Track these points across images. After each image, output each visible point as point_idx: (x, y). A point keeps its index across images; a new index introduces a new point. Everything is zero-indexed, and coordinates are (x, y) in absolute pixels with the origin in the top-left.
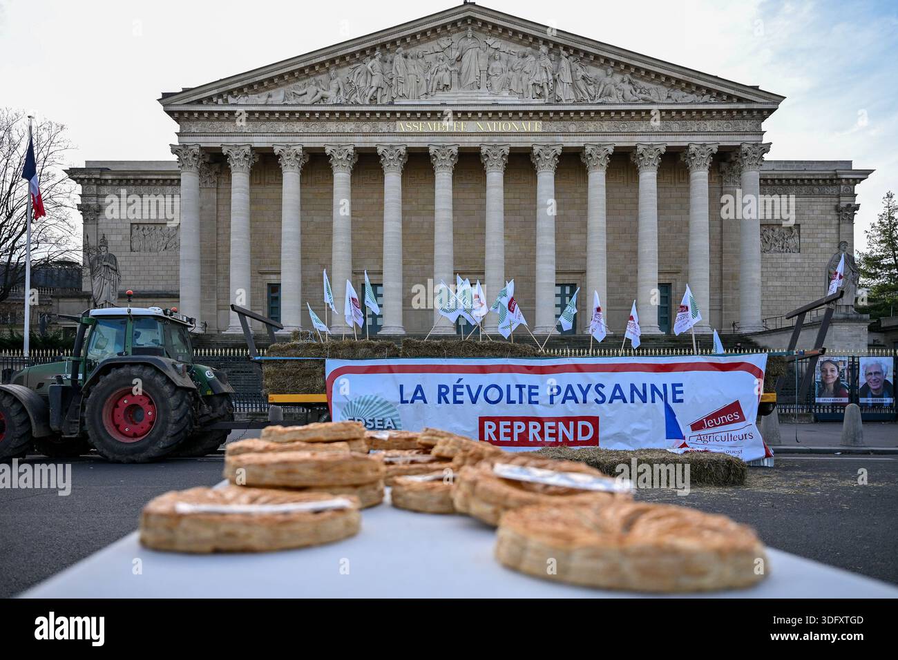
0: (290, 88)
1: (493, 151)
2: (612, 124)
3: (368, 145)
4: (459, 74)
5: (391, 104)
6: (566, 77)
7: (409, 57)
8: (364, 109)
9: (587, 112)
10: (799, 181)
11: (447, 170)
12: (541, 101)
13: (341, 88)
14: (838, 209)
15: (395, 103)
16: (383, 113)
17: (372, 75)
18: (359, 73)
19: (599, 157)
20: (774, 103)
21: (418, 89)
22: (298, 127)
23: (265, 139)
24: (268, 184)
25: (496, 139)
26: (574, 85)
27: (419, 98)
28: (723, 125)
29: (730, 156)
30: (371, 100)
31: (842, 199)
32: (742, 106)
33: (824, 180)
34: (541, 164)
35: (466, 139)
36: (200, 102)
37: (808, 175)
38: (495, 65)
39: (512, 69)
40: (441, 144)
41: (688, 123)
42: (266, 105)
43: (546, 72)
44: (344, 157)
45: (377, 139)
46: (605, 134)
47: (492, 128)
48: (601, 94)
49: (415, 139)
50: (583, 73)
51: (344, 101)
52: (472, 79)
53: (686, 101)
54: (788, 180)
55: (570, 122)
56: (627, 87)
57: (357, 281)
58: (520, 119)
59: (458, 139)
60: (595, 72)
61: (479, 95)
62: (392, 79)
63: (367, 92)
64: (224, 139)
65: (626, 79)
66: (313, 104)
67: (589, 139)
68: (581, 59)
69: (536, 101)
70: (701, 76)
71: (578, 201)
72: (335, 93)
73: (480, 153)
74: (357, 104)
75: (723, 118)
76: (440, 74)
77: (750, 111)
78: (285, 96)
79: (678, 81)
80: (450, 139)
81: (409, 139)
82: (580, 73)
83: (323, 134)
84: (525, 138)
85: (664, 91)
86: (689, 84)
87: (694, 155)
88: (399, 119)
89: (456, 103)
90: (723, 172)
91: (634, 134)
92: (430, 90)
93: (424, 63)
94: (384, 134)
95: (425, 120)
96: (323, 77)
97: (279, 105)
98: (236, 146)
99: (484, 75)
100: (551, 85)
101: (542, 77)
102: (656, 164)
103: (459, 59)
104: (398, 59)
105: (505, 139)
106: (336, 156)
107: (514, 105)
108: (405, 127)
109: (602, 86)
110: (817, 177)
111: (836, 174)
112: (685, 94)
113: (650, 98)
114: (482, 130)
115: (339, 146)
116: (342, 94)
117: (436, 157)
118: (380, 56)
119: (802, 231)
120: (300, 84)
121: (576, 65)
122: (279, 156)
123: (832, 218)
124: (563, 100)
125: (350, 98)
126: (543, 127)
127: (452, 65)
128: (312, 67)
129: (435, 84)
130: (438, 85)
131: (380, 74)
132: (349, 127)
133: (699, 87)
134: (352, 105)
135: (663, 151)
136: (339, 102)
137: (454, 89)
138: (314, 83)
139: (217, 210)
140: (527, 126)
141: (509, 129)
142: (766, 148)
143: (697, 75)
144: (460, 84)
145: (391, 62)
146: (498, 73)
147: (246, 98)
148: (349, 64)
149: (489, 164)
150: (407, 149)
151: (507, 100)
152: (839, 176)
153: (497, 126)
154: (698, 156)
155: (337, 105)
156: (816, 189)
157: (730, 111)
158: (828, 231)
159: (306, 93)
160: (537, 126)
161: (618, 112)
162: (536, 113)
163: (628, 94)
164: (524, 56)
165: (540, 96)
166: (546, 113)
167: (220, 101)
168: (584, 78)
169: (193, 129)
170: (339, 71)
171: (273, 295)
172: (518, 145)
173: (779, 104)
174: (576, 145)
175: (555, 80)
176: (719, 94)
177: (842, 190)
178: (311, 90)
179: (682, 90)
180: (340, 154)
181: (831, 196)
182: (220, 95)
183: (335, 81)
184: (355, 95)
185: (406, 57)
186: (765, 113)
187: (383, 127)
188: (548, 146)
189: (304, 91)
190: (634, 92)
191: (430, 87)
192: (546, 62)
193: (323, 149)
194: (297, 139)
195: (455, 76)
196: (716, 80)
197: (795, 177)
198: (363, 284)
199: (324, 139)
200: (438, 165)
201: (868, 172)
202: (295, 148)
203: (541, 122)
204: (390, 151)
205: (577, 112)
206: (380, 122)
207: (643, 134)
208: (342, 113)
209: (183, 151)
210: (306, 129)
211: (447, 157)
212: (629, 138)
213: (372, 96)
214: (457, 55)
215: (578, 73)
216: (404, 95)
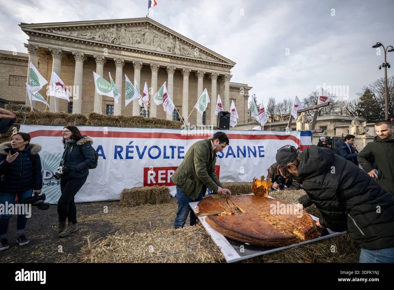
0: (81, 32)
1: (154, 66)
2: (191, 63)
3: (110, 57)
4: (144, 39)
5: (119, 44)
6: (178, 47)
7: (127, 31)
8: (109, 44)
9: (184, 58)
11: (138, 69)
12: (170, 52)
13: (101, 36)
14: (245, 96)
16: (116, 47)
17: (113, 34)
18: (108, 32)
19: (187, 72)
21: (129, 41)
22: (83, 46)
23: (68, 48)
24: (70, 66)
25: (155, 62)
26: (180, 50)
27: (130, 44)
28: (221, 68)
29: (222, 77)
30: (112, 42)
31: (245, 94)
32: (226, 64)
34: (169, 72)
35: (146, 60)
36: (39, 29)
38: (155, 39)
40: (137, 61)
41: (212, 66)
42: (69, 36)
43: (172, 44)
44: (101, 59)
45: (114, 55)
46: (189, 66)
47: (154, 58)
48: (188, 54)
49: (128, 58)
50: (183, 47)
52: (148, 42)
53: (211, 60)
54: (233, 87)
55: (178, 61)
57: (104, 103)
58: (163, 57)
59: (143, 60)
60: (186, 47)
62: (120, 36)
63: (110, 39)
64: (50, 46)
66: (89, 39)
67: (184, 66)
68: (182, 42)
70: (215, 54)
71: (180, 85)
72: (98, 37)
73: (150, 66)
74: (107, 42)
75: (221, 67)
76: (137, 38)
77: (228, 66)
78: (78, 34)
79: (209, 54)
80: (140, 59)
81: (125, 57)
83: (93, 50)
84: (165, 63)
85: (205, 56)
86: (212, 55)
87: (213, 75)
88: (122, 50)
89: (142, 48)
90: (220, 82)
91: (197, 67)
92: (133, 43)
93: (132, 34)
94: (116, 54)
95: (131, 52)
96: (94, 31)
97: (75, 37)
98: (55, 49)
99: (152, 42)
100: (173, 48)
101: (170, 45)
102: (203, 77)
104: (123, 30)
105: (158, 62)
106: (98, 59)
107: (161, 52)
108: (124, 53)
109: (188, 52)
113: (202, 57)
114: (151, 58)
115: (99, 56)
116: (101, 38)
117: (135, 65)
118: (116, 28)
119: (236, 101)
120: (84, 31)
121: (181, 44)
122: (74, 55)
123: (243, 99)
124: (177, 53)
125: (104, 40)
126: (170, 61)
127: (142, 36)
128: (89, 26)
130: (137, 41)
131: (116, 34)
133: (215, 57)
134: (105, 42)
135: (205, 73)
136: (99, 40)
137: (142, 44)
138: (90, 32)
139: (47, 73)
140: (165, 60)
141: (160, 60)
142: (231, 76)
144: (144, 43)
145: (120, 31)
146: (157, 41)
147: (61, 32)
148: (104, 28)
149: (153, 69)
150: (125, 60)
151: (159, 50)
152: (245, 88)
153: (156, 58)
154: (214, 76)
157: (222, 65)
158: (242, 102)
159: (86, 35)
160: (169, 60)
161: (193, 60)
162: (168, 56)
164: (165, 38)
165: (170, 51)
166: (172, 56)
167: (49, 31)
168: (183, 48)
169: (36, 40)
170: (100, 30)
171: (70, 106)
172: (162, 65)
173: (234, 65)
174: (180, 68)
175: (175, 47)
176: (220, 60)
177: (245, 92)
178: (89, 34)
179: (210, 57)
182: (49, 29)
183: (98, 33)
184: (106, 39)
185: (125, 30)
186: (231, 67)
187: (116, 52)
188: (172, 67)
189: (86, 34)
191: (134, 41)
192: (172, 41)
193: (93, 56)
194: (83, 51)
195: (142, 40)
196: (219, 56)
198: (107, 105)
199: (93, 52)
200: (135, 67)
201: (251, 88)
202: (81, 53)
203: (170, 59)
204: (118, 60)
205: (181, 58)
206: (115, 50)
207: (199, 67)
208: (101, 44)
209: (31, 47)
210: (86, 48)
211: (139, 65)
212: (195, 68)
213: (113, 40)
214: (143, 33)
215: (181, 46)
216: (124, 42)
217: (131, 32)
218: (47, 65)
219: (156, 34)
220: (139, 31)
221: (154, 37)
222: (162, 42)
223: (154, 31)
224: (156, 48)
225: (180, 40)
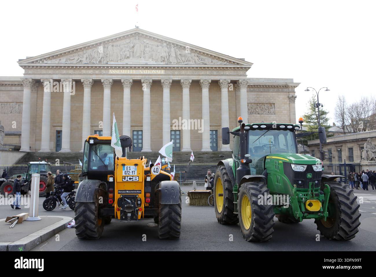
0: (68, 57)
1: (146, 81)
2: (191, 71)
3: (98, 79)
4: (133, 52)
5: (107, 64)
6: (173, 54)
7: (114, 46)
9: (181, 67)
10: (273, 87)
11: (128, 88)
12: (164, 63)
13: (88, 57)
14: (289, 98)
15: (108, 63)
16: (104, 67)
17: (100, 53)
18: (95, 52)
19: (186, 84)
20: (250, 65)
21: (117, 58)
22: (71, 71)
23: (58, 76)
25: (147, 77)
26: (176, 57)
27: (118, 61)
28: (232, 72)
29: (237, 82)
30: (99, 62)
31: (290, 93)
32: (239, 66)
33: (283, 86)
34: (164, 86)
35: (136, 76)
37: (276, 84)
38: (147, 49)
39: (153, 50)
40: (126, 78)
41: (220, 71)
42: (58, 64)
43: (166, 53)
44: (88, 83)
45: (101, 76)
46: (188, 75)
47: (146, 72)
48: (187, 60)
49: (116, 76)
50: (180, 53)
51: (89, 62)
52: (138, 55)
53: (218, 64)
54: (269, 86)
55: (175, 70)
56: (196, 58)
57: (92, 130)
58: (156, 69)
59: (133, 76)
61: (141, 60)
62: (107, 54)
63: (98, 59)
64: (41, 76)
65: (196, 55)
66: (77, 64)
67: (182, 77)
68: (179, 48)
69: (162, 63)
70: (223, 55)
72: (85, 59)
73: (141, 82)
74: (94, 63)
75: (232, 70)
76: (126, 52)
77: (242, 68)
78: (66, 60)
79: (215, 56)
80: (129, 76)
81: (113, 76)
82: (179, 53)
83: (80, 74)
84: (158, 76)
85: (210, 60)
87: (222, 83)
88: (110, 69)
89: (131, 63)
91: (199, 75)
92: (122, 58)
93: (120, 48)
94: (104, 74)
95: (120, 69)
96: (81, 53)
97: (63, 64)
98: (46, 78)
99: (143, 53)
100: (167, 57)
101: (164, 54)
102: (208, 86)
103: (133, 47)
104: (110, 47)
105: (150, 76)
106: (85, 83)
107: (154, 64)
108: (112, 71)
109: (187, 58)
110: (280, 85)
111: (287, 84)
112: (218, 61)
113: (205, 62)
114: (142, 73)
115: (86, 79)
116: (88, 59)
117: (124, 83)
118: (103, 45)
119: (275, 106)
120: (72, 55)
121: (177, 50)
123: (287, 101)
124: (172, 63)
125: (91, 61)
126: (165, 72)
127: (130, 49)
128: (77, 50)
129: (124, 56)
130: (125, 56)
131: (103, 53)
132: (91, 72)
133: (222, 59)
134: (92, 64)
135: (210, 81)
136: (87, 63)
137: (131, 58)
138: (77, 55)
139: (37, 101)
140: (159, 72)
141: (152, 73)
143: (221, 55)
144: (133, 56)
145: (107, 48)
146: (148, 52)
147: (51, 61)
148: (91, 48)
150: (113, 80)
151: (151, 63)
152: (288, 85)
153: (148, 72)
155: (85, 64)
156: (280, 90)
157: (234, 68)
158: (286, 106)
160: (162, 72)
161: (193, 67)
162: (162, 67)
163: (197, 60)
164: (158, 46)
165: (164, 61)
166: (166, 67)
167: (41, 62)
168: (180, 54)
169: (30, 72)
171: (58, 135)
172: (156, 79)
174: (177, 79)
175: (169, 56)
177: (290, 90)
178: (76, 58)
179: (217, 59)
180: (87, 82)
181: (286, 92)
182: (41, 60)
183: (86, 55)
184: (93, 60)
185: (113, 46)
186: (247, 69)
187: (104, 72)
188: (167, 80)
189: (73, 58)
190: (199, 60)
191: (122, 57)
192: (166, 49)
193: (80, 80)
194: (70, 76)
195: (131, 54)
196: (228, 57)
197: (271, 85)
198: (95, 131)
199: (80, 76)
200: (125, 86)
201: (299, 84)
202: (69, 79)
203: (164, 70)
204: (106, 81)
205: (178, 67)
206: (103, 70)
207: (203, 75)
208: (88, 67)
209: (25, 80)
210: (74, 72)
211: (128, 83)
212: (197, 77)
213: (100, 60)
214: (132, 45)
215: (178, 53)
216: (112, 60)
217: (119, 46)
218: (36, 93)
219: (147, 43)
220: (128, 43)
221: (145, 47)
222: (154, 51)
223: (145, 41)
224: (147, 61)
225: (175, 45)
